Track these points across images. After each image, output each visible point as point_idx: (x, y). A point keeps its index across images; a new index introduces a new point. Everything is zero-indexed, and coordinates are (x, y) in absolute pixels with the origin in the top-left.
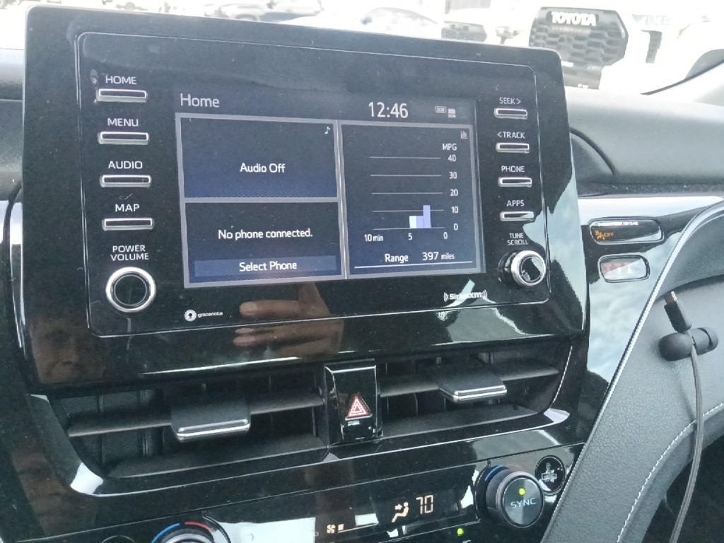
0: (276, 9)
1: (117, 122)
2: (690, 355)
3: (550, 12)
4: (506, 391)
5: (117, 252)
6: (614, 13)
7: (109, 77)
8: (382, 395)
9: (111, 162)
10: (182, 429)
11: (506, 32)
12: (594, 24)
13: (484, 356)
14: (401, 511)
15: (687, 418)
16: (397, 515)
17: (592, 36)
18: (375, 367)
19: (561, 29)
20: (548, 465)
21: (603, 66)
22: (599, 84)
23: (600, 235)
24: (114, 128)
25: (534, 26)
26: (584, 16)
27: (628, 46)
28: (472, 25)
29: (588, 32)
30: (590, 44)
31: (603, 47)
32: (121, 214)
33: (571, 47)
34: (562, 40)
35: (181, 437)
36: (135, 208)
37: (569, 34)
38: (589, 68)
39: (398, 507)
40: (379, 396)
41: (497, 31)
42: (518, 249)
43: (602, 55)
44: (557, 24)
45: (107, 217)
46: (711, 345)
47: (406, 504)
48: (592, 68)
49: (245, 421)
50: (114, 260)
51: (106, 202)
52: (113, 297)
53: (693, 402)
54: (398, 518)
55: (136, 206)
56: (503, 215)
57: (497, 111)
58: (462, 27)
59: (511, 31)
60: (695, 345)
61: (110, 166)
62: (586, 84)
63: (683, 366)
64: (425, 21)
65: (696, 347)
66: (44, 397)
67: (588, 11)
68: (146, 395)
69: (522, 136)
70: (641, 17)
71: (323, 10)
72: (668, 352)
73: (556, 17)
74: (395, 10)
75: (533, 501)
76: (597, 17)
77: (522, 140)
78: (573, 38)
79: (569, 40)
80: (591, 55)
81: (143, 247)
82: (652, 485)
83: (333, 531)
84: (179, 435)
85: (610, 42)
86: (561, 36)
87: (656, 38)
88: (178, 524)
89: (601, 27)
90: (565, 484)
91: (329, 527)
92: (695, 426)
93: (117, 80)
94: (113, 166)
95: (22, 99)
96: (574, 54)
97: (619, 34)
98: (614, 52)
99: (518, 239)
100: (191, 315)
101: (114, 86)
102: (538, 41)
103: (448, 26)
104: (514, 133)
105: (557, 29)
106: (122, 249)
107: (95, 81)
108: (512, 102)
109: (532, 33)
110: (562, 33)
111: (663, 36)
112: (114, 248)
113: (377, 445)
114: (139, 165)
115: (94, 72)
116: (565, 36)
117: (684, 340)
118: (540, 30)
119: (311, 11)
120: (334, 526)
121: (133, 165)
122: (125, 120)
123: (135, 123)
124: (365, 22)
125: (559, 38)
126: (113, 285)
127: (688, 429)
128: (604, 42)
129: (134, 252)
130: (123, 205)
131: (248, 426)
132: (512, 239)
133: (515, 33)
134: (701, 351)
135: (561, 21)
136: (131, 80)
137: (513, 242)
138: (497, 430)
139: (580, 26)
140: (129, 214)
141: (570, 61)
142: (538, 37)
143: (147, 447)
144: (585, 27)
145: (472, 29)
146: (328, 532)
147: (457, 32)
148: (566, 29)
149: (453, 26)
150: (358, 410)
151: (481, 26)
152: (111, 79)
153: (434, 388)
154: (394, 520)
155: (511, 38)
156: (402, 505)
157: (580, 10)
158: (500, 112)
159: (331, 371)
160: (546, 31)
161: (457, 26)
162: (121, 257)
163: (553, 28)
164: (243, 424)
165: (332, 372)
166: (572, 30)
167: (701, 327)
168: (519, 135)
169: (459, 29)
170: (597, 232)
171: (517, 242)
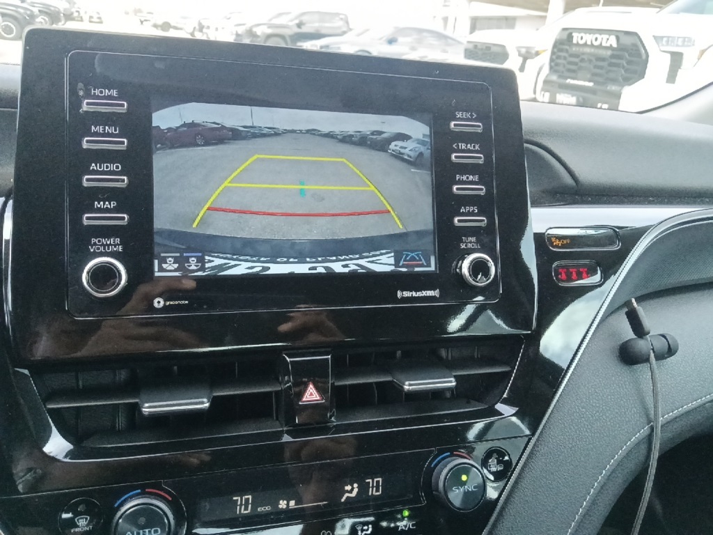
0: (305, 29)
1: (100, 129)
2: (647, 360)
3: (571, 33)
4: (454, 384)
5: (95, 244)
6: (635, 34)
7: (94, 90)
8: (337, 384)
9: (93, 165)
10: (147, 405)
11: (527, 52)
12: (615, 45)
13: (443, 353)
14: (351, 491)
15: (644, 420)
16: (347, 495)
17: (612, 56)
18: (330, 357)
19: (581, 50)
20: (495, 455)
21: (623, 86)
22: (619, 103)
23: (557, 242)
24: (96, 134)
25: (555, 46)
26: (605, 37)
27: (648, 65)
28: (494, 45)
29: (609, 53)
30: (611, 65)
31: (623, 67)
32: (100, 210)
33: (592, 67)
34: (582, 60)
35: (145, 412)
36: (112, 205)
37: (590, 54)
38: (608, 88)
39: (348, 488)
40: (333, 384)
41: (519, 52)
42: (469, 252)
43: (622, 75)
44: (578, 44)
45: (87, 213)
46: (671, 351)
47: (355, 485)
48: (614, 88)
49: (205, 400)
50: (92, 250)
51: (86, 199)
52: (88, 283)
53: (651, 405)
54: (348, 497)
55: (114, 204)
56: (456, 220)
57: (452, 124)
58: (484, 47)
59: (533, 52)
60: (653, 349)
61: (91, 168)
62: (605, 103)
63: (642, 370)
64: (450, 41)
65: (654, 352)
66: (26, 372)
67: (609, 32)
68: (123, 375)
69: (477, 147)
70: (662, 37)
71: (351, 30)
72: (628, 356)
73: (576, 37)
74: (420, 31)
75: (475, 487)
76: (618, 38)
77: (477, 152)
78: (593, 59)
79: (590, 61)
80: (612, 75)
81: (118, 241)
82: (605, 483)
83: (285, 507)
84: (144, 409)
85: (629, 62)
86: (583, 57)
87: (677, 59)
88: (139, 491)
89: (621, 48)
90: (511, 475)
91: (281, 502)
92: (652, 429)
93: (101, 92)
94: (95, 168)
95: (17, 108)
96: (595, 75)
97: (639, 55)
98: (635, 72)
99: (471, 242)
100: (159, 303)
101: (98, 97)
102: (559, 61)
103: (471, 46)
104: (469, 145)
105: (578, 49)
106: (99, 241)
107: (81, 93)
108: (468, 115)
109: (553, 53)
110: (583, 54)
111: (685, 57)
112: (94, 240)
113: (330, 429)
114: (117, 167)
115: (80, 85)
116: (585, 57)
117: (642, 345)
118: (561, 50)
119: (339, 31)
120: (285, 502)
121: (113, 167)
122: (107, 128)
123: (115, 130)
124: (391, 41)
125: (580, 58)
126: (88, 273)
127: (645, 431)
128: (624, 63)
129: (110, 244)
130: (102, 203)
131: (207, 405)
132: (465, 242)
133: (537, 54)
134: (660, 357)
135: (581, 42)
136: (114, 93)
137: (466, 246)
138: (445, 420)
139: (600, 46)
140: (107, 210)
141: (590, 81)
142: (558, 57)
143: (121, 422)
144: (606, 48)
145: (494, 49)
146: (280, 506)
147: (480, 53)
148: (587, 50)
149: (476, 46)
150: (311, 395)
151: (503, 47)
152: (96, 92)
153: (389, 379)
154: (343, 500)
155: (533, 58)
156: (352, 486)
157: (601, 31)
158: (455, 125)
159: (287, 358)
160: (567, 51)
161: (479, 47)
162: (98, 249)
163: (574, 49)
164: (203, 403)
165: (288, 360)
166: (593, 50)
167: (661, 333)
168: (474, 147)
169: (482, 49)
170: (553, 239)
171: (470, 246)
